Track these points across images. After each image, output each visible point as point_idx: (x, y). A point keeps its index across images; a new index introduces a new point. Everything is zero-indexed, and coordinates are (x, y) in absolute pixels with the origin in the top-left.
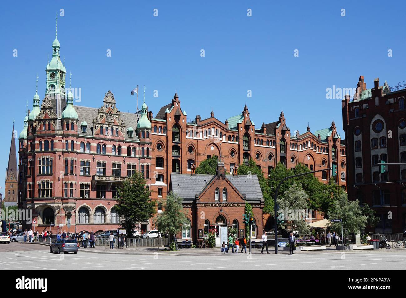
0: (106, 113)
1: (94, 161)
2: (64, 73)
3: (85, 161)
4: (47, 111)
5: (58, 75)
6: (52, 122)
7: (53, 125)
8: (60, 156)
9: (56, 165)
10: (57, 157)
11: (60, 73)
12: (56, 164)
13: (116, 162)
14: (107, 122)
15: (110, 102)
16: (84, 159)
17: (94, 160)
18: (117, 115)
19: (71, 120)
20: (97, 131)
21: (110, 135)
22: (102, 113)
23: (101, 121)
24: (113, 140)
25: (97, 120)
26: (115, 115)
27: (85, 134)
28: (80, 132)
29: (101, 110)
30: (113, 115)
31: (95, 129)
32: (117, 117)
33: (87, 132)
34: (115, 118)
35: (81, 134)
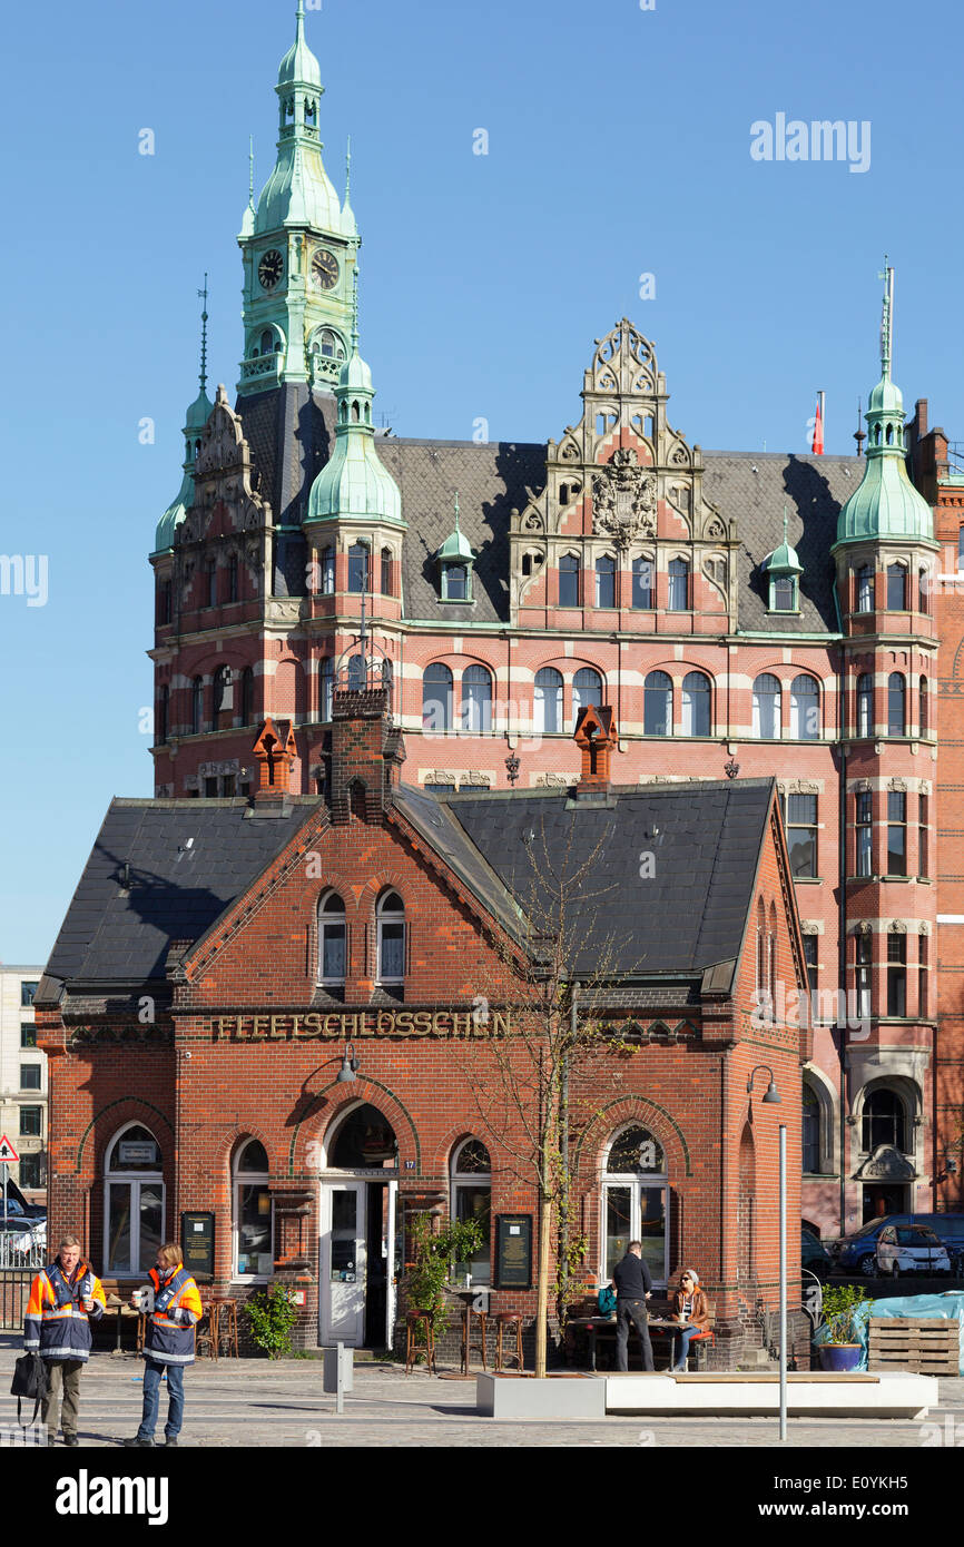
0: (594, 467)
1: (512, 777)
2: (339, 242)
4: (222, 489)
5: (298, 263)
6: (248, 556)
11: (311, 249)
14: (605, 523)
15: (623, 390)
18: (679, 470)
19: (348, 532)
20: (532, 588)
21: (627, 611)
22: (571, 466)
23: (564, 519)
24: (651, 635)
25: (533, 516)
26: (660, 473)
27: (457, 613)
28: (424, 603)
29: (560, 454)
30: (643, 478)
31: (524, 573)
32: (680, 485)
33: (469, 600)
34: (660, 492)
35: (428, 616)
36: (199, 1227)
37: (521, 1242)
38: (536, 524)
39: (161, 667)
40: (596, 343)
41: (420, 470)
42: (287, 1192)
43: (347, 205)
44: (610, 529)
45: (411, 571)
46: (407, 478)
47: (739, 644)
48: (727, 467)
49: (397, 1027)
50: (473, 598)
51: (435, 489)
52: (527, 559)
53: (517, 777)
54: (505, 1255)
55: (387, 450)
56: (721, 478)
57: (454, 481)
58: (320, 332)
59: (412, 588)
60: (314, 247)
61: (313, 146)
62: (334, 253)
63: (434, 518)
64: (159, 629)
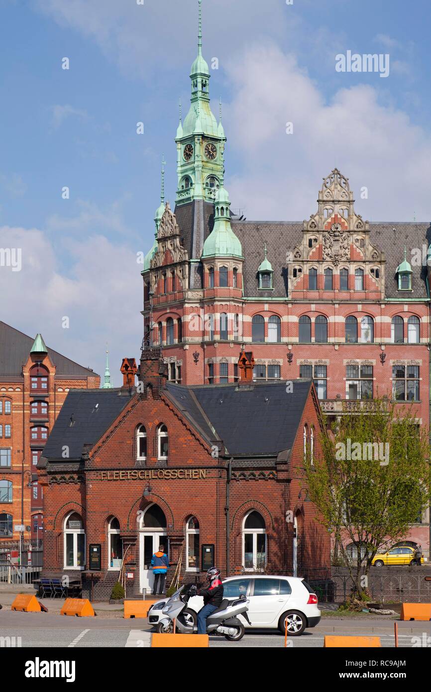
0: (323, 231)
1: (290, 361)
2: (217, 140)
3: (267, 364)
4: (168, 244)
5: (199, 149)
6: (178, 272)
7: (179, 278)
8: (196, 356)
9: (188, 378)
10: (190, 359)
11: (205, 144)
12: (188, 376)
13: (358, 360)
14: (328, 255)
15: (335, 198)
16: (263, 360)
17: (293, 359)
18: (359, 232)
19: (219, 262)
20: (297, 282)
21: (337, 291)
22: (313, 231)
23: (311, 254)
24: (347, 301)
25: (297, 253)
26: (351, 233)
27: (266, 294)
28: (252, 290)
29: (309, 226)
30: (344, 235)
31: (294, 277)
32: (359, 237)
33: (271, 288)
34: (351, 241)
35: (254, 296)
36: (95, 550)
37: (210, 555)
38: (299, 256)
39: (147, 318)
40: (324, 179)
41: (252, 234)
42: (126, 536)
43: (220, 124)
44: (331, 257)
45: (247, 277)
46: (246, 238)
47: (385, 304)
48: (382, 229)
49: (165, 475)
50: (273, 287)
51: (258, 242)
52: (295, 270)
53: (292, 361)
54: (205, 559)
55: (238, 226)
56: (380, 233)
57: (266, 238)
58: (209, 178)
59: (248, 284)
60: (206, 142)
61: (206, 100)
62: (215, 144)
63: (257, 254)
64: (146, 302)
